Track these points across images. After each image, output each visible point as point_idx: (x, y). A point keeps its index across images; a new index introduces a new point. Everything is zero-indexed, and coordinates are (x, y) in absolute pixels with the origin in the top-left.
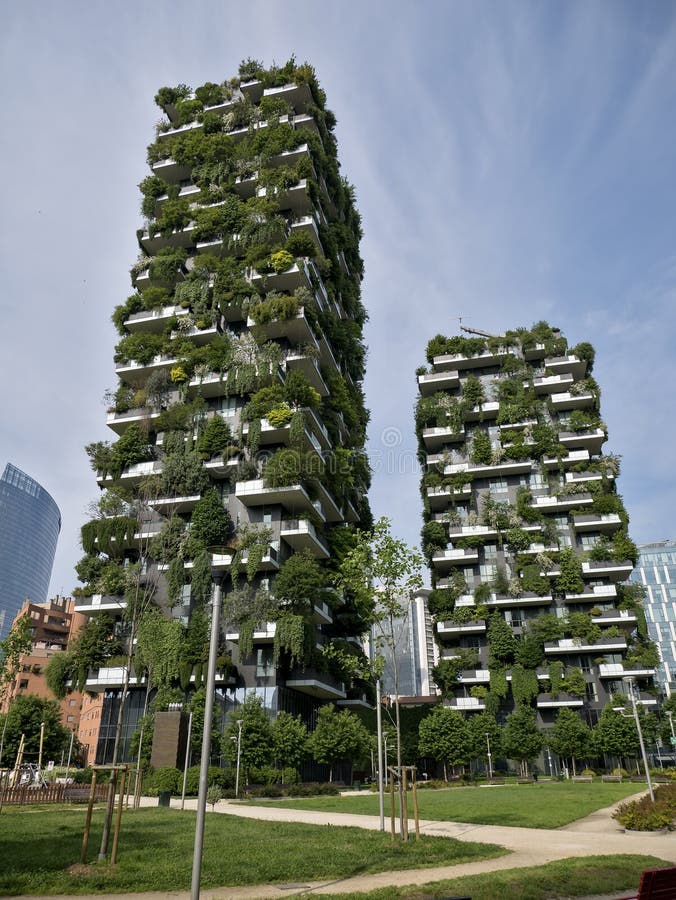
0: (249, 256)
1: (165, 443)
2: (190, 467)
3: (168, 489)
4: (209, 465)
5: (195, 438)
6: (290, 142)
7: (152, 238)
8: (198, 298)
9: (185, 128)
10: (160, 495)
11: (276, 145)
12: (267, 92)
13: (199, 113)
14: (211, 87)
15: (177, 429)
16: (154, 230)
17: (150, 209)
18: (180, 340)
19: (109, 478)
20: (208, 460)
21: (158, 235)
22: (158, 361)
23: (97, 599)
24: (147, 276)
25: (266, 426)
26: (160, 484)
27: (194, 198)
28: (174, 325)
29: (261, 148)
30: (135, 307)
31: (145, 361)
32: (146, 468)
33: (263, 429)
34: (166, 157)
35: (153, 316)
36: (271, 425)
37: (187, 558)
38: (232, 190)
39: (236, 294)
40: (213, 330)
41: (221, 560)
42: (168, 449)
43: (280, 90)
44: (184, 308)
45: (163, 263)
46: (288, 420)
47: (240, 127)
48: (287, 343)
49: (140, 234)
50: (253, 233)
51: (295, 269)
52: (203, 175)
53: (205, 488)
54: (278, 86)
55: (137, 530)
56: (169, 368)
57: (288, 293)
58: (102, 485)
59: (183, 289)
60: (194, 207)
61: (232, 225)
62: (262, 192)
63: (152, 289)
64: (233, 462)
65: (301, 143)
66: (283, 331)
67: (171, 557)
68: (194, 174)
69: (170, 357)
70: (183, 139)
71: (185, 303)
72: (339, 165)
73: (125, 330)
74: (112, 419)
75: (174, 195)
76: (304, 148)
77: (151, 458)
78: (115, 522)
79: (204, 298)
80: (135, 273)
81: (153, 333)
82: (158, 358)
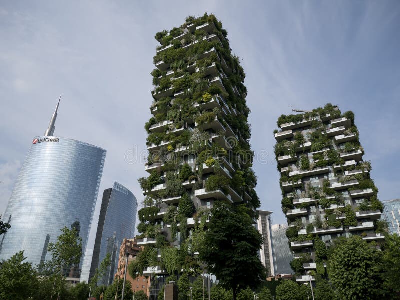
0: (194, 97)
1: (167, 176)
2: (177, 185)
3: (169, 194)
4: (184, 184)
5: (178, 173)
6: (208, 48)
7: (157, 94)
8: (176, 117)
9: (167, 48)
10: (166, 197)
11: (202, 50)
12: (197, 28)
13: (172, 41)
14: (175, 29)
15: (171, 170)
16: (158, 90)
17: (156, 82)
18: (170, 134)
19: (147, 191)
20: (184, 182)
21: (160, 92)
22: (163, 143)
23: (145, 239)
24: (156, 110)
25: (205, 166)
26: (166, 193)
27: (172, 76)
28: (167, 128)
29: (196, 52)
30: (153, 122)
31: (158, 144)
32: (161, 187)
33: (204, 168)
34: (160, 61)
35: (160, 125)
36: (207, 166)
37: (178, 222)
38: (186, 71)
39: (190, 113)
40: (183, 129)
41: (191, 221)
42: (169, 178)
43: (203, 26)
44: (171, 121)
45: (162, 104)
46: (214, 163)
47: (188, 44)
48: (212, 131)
49: (153, 93)
50: (195, 88)
51: (213, 100)
52: (175, 66)
53: (183, 193)
54: (201, 25)
55: (159, 211)
56: (167, 146)
57: (211, 110)
58: (145, 194)
59: (171, 113)
60: (172, 79)
61: (187, 86)
62: (198, 70)
63: (159, 115)
64: (193, 182)
65: (212, 48)
66: (210, 127)
67: (171, 222)
68: (171, 66)
69: (168, 141)
70: (166, 52)
71: (171, 119)
72: (231, 50)
73: (150, 132)
74: (147, 168)
75: (165, 76)
76: (213, 49)
77: (163, 182)
78: (150, 209)
79: (178, 116)
80: (152, 109)
81: (160, 132)
82: (163, 142)
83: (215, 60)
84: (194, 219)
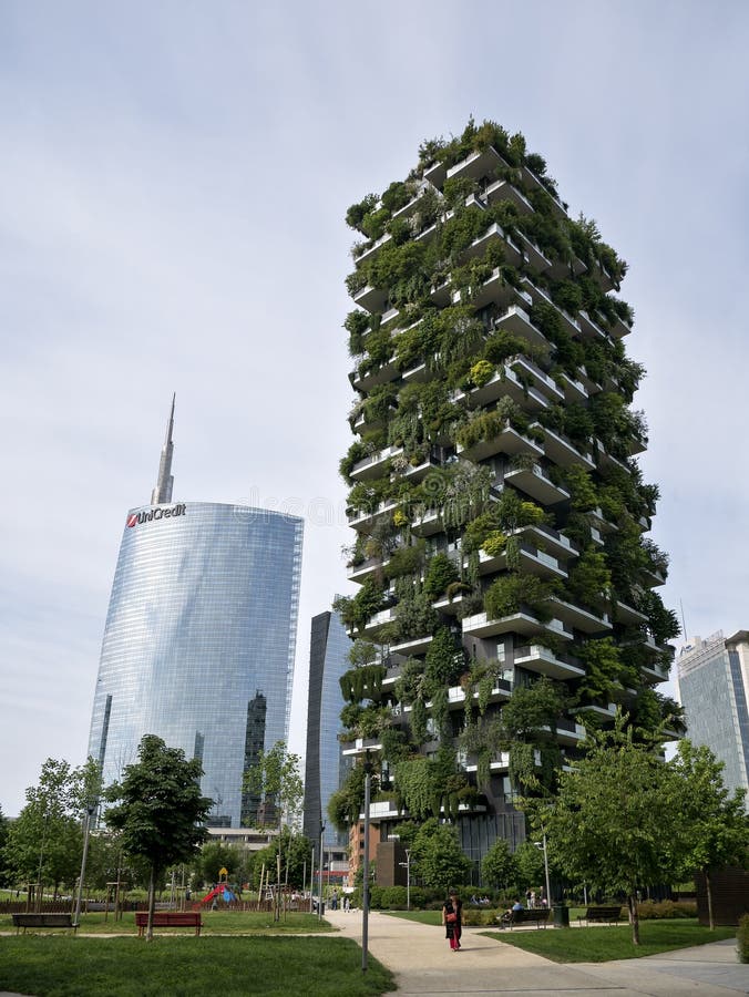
0: (451, 375)
1: (397, 589)
2: (419, 610)
3: (403, 635)
4: (437, 605)
5: (422, 580)
6: (478, 227)
7: (362, 378)
8: (409, 434)
9: (378, 244)
10: (397, 641)
11: (460, 239)
12: (450, 173)
13: (387, 224)
14: (395, 187)
15: (405, 574)
16: (363, 369)
17: (357, 347)
18: (399, 481)
19: (356, 630)
20: (436, 601)
21: (368, 374)
22: (383, 508)
23: (359, 743)
24: (363, 422)
25: (484, 557)
26: (396, 631)
27: (394, 323)
28: (388, 468)
29: (449, 245)
30: (357, 455)
31: (372, 509)
32: (384, 617)
33: (482, 560)
34: (364, 285)
35: (374, 462)
36: (489, 554)
37: (426, 698)
38: (428, 304)
39: (443, 421)
40: (427, 464)
41: (456, 695)
42: (400, 594)
43: (463, 165)
44: (399, 447)
45: (373, 405)
46: (503, 547)
47: (429, 225)
48: (502, 459)
49: (352, 377)
50: (452, 348)
51: (497, 378)
52: (399, 295)
53: (436, 629)
54: (460, 161)
55: (384, 676)
56: (392, 512)
57: (491, 406)
58: (353, 637)
59: (397, 426)
60: (396, 332)
61: (430, 346)
62: (457, 297)
63: (372, 434)
64: (458, 599)
65: (488, 225)
66: (492, 449)
67: (411, 699)
68: (391, 297)
69: (393, 502)
70: (375, 260)
71: (398, 442)
72: (566, 206)
73: (351, 481)
74: (351, 573)
75: (377, 328)
76: (494, 229)
77: (393, 603)
78: (365, 672)
79: (414, 433)
80: (352, 421)
81: (375, 480)
82: (382, 504)
83: (498, 259)
84: (463, 690)
